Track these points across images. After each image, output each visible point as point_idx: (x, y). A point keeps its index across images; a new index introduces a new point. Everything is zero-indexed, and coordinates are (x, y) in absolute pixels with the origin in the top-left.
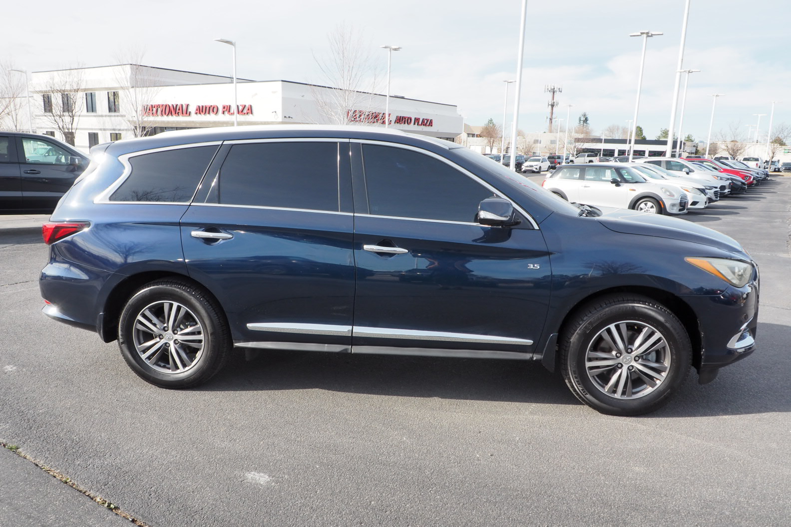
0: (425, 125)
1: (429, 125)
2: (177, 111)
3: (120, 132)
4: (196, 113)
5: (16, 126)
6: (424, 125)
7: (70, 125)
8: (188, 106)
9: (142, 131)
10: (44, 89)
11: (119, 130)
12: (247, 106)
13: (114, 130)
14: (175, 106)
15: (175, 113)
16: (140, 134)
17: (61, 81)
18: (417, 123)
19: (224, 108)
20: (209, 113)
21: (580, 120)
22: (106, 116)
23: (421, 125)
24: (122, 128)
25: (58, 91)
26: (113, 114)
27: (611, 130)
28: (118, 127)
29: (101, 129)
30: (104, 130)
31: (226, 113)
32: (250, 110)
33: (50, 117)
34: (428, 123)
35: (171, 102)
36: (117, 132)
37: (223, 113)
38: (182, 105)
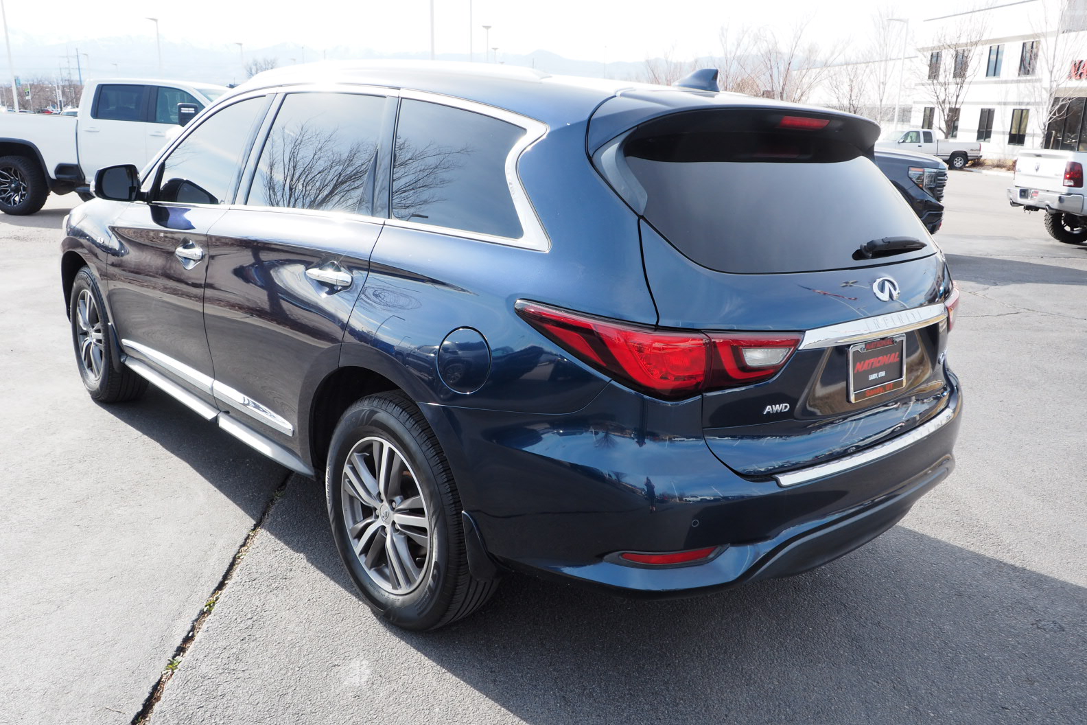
3: (1028, 107)
5: (881, 101)
7: (955, 97)
10: (930, 45)
11: (1028, 104)
13: (1020, 103)
16: (1049, 110)
17: (953, 32)
22: (1012, 82)
25: (952, 46)
26: (1024, 78)
28: (1026, 100)
29: (999, 103)
30: (1005, 104)
33: (928, 87)
36: (1023, 107)
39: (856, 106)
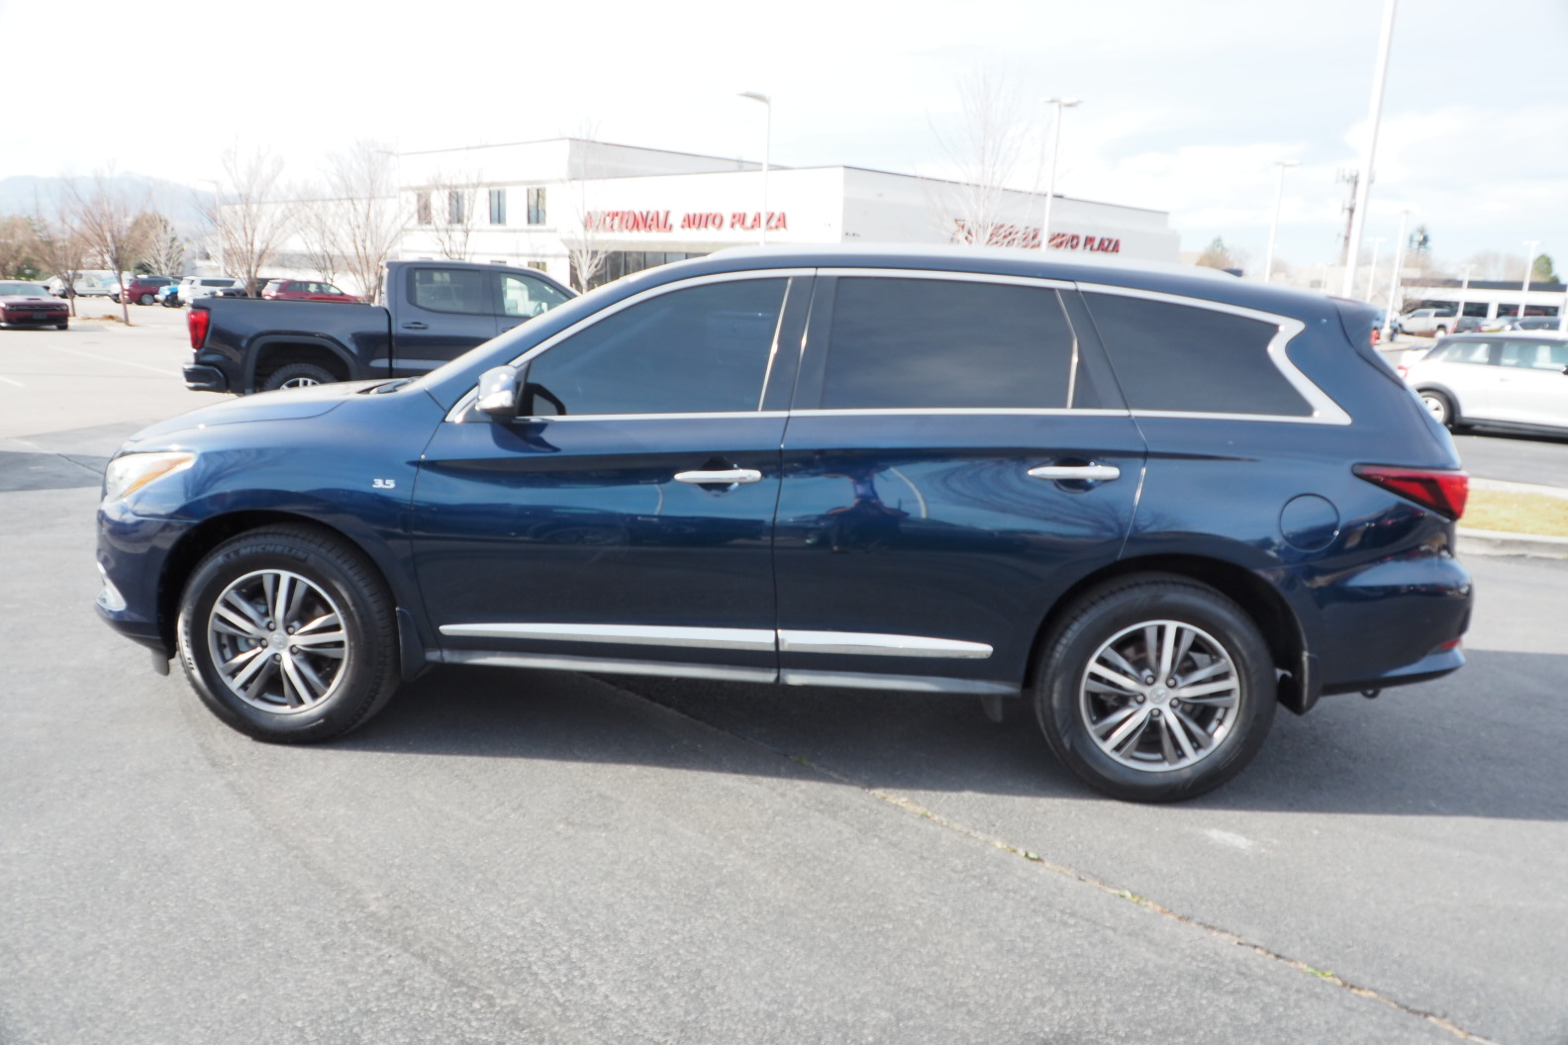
0: (1105, 250)
1: (1113, 251)
2: (649, 222)
3: (544, 260)
4: (683, 227)
6: (1103, 250)
7: (463, 247)
8: (667, 213)
9: (591, 259)
11: (544, 256)
12: (777, 214)
13: (535, 255)
14: (645, 214)
15: (645, 226)
17: (457, 170)
18: (1088, 247)
19: (734, 217)
20: (706, 226)
21: (1411, 240)
22: (521, 231)
23: (1098, 249)
24: (548, 252)
25: (444, 187)
26: (534, 227)
27: (1481, 261)
28: (541, 251)
29: (512, 255)
30: (518, 255)
31: (737, 226)
32: (782, 221)
33: (431, 233)
34: (1110, 246)
35: (639, 207)
36: (540, 260)
37: (732, 225)
38: (658, 213)
39: (331, 254)
